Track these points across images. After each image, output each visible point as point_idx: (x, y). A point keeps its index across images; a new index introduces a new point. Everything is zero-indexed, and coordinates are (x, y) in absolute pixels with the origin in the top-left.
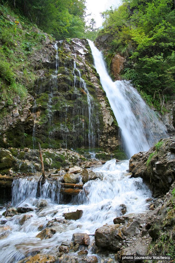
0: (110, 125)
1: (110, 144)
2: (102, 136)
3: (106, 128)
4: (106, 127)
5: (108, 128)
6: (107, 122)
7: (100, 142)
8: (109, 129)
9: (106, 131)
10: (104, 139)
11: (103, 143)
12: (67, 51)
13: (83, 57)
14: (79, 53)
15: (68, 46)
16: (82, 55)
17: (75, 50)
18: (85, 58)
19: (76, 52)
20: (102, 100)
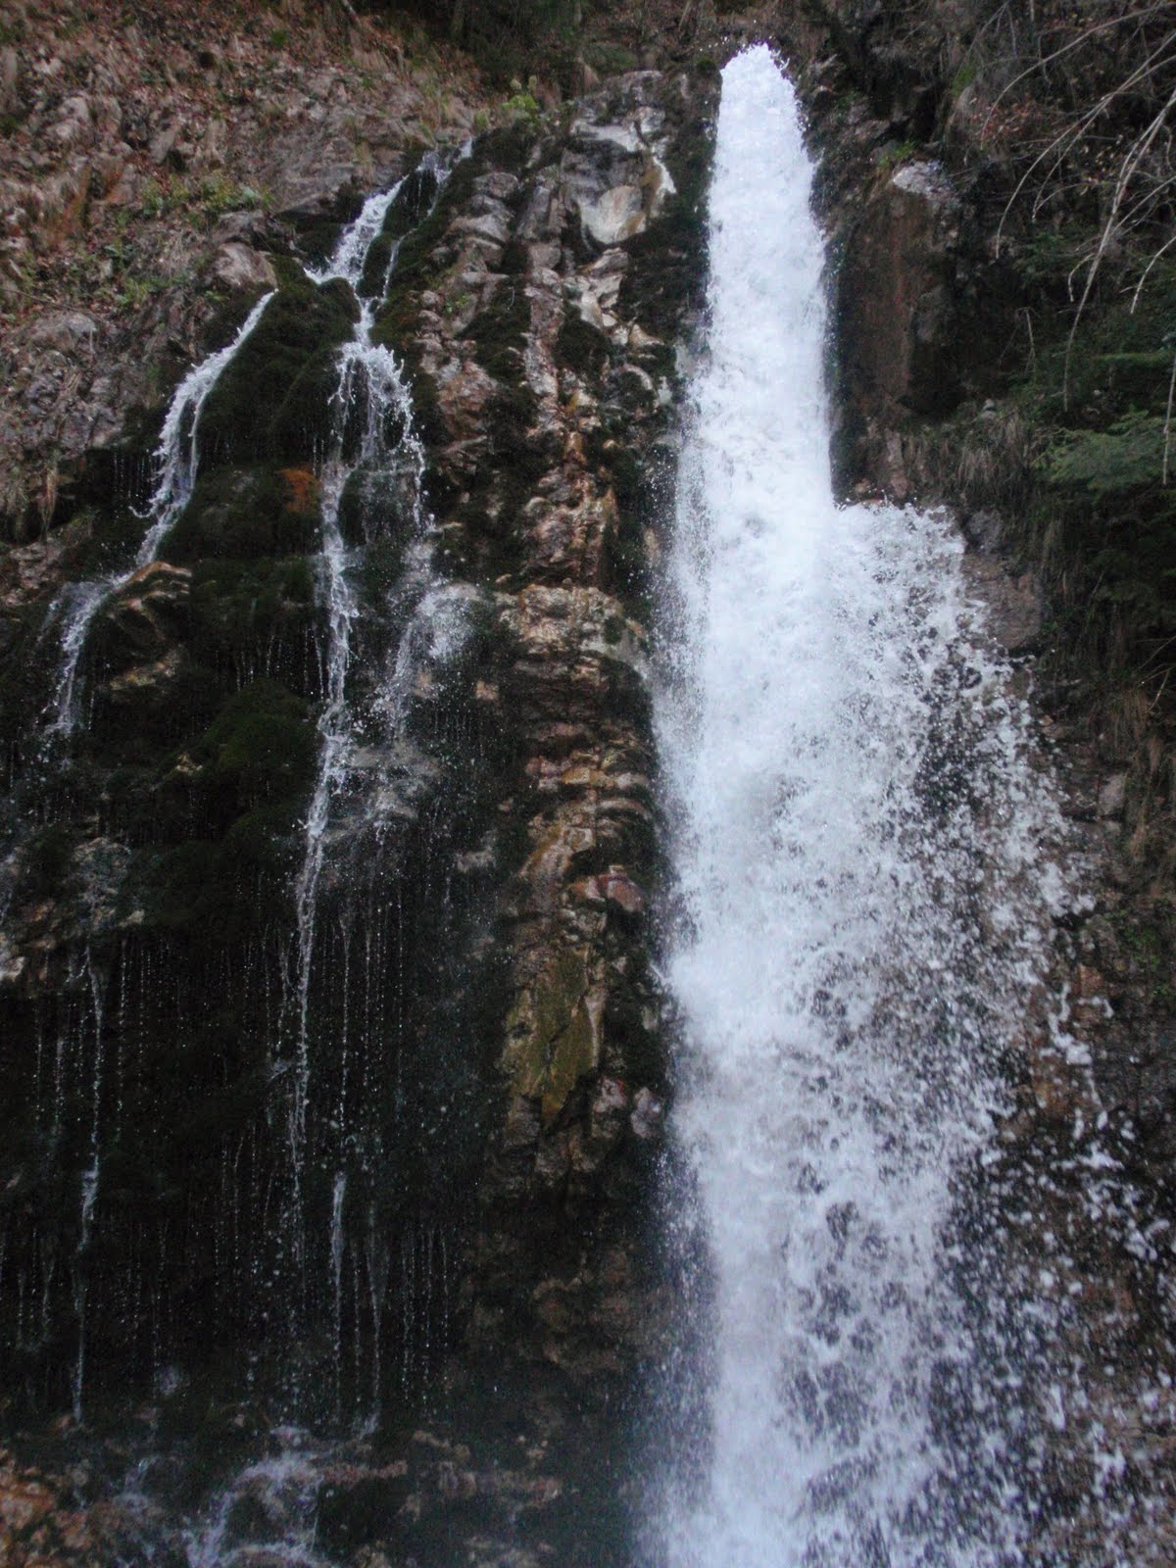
3: (512, 1151)
4: (508, 1142)
5: (535, 1147)
12: (443, 250)
13: (603, 273)
14: (579, 237)
15: (497, 192)
16: (599, 248)
17: (546, 217)
18: (616, 286)
19: (559, 231)
20: (560, 784)
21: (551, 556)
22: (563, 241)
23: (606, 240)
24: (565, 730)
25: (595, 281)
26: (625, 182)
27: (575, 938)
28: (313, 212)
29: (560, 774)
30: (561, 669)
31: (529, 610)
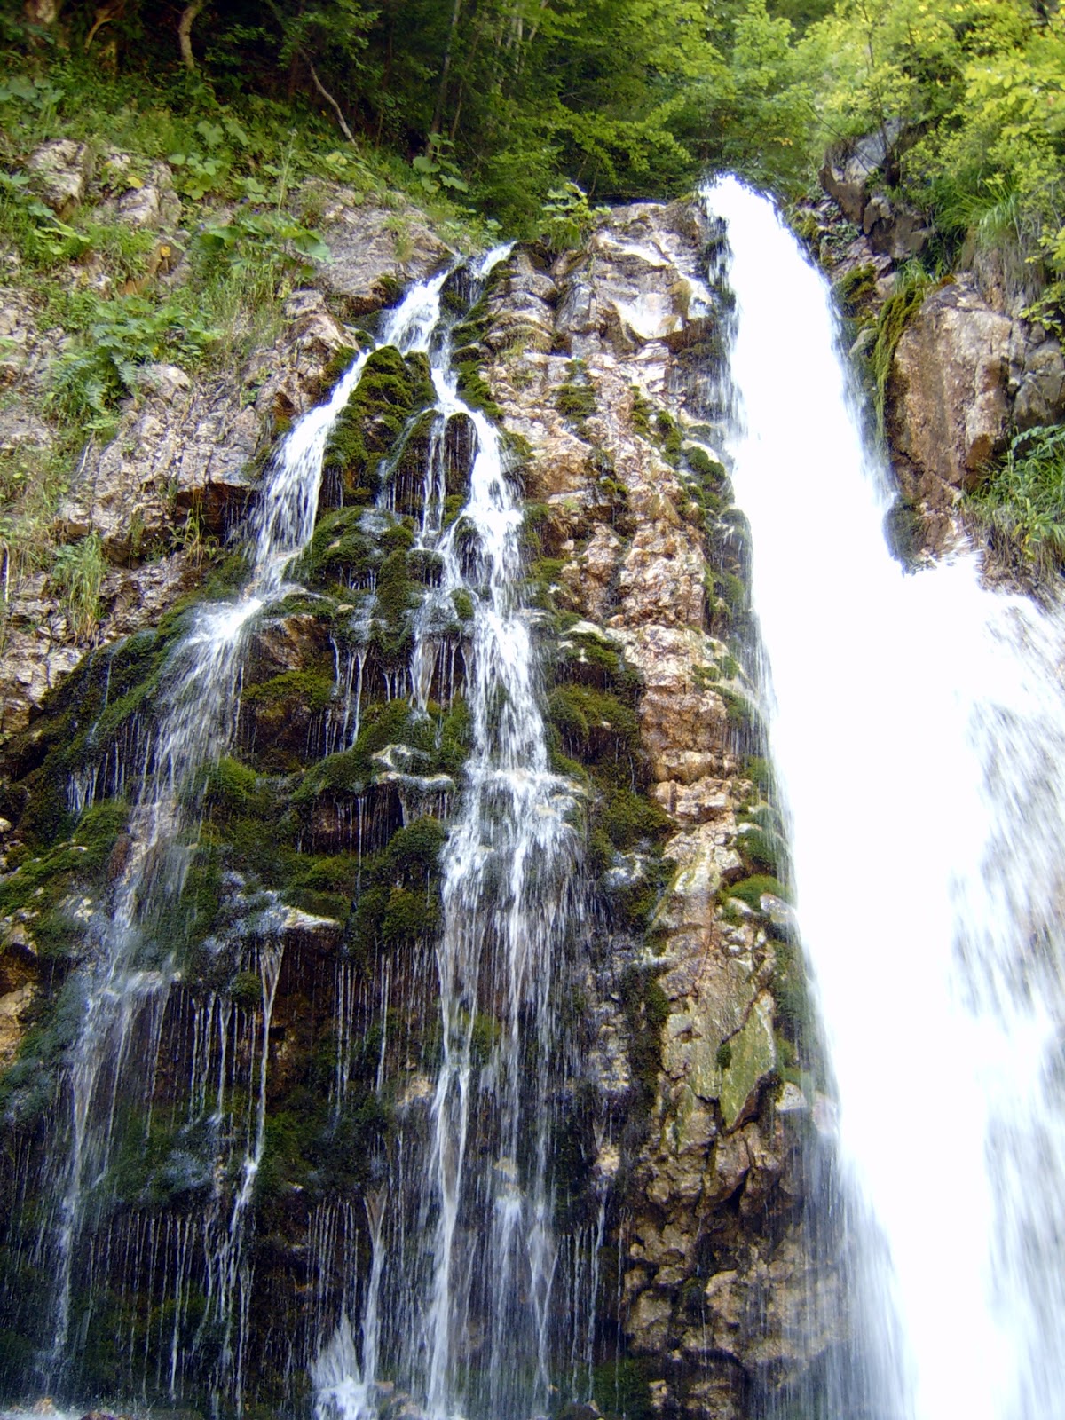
0: (734, 1107)
1: (733, 1328)
2: (650, 1234)
3: (690, 1151)
4: (686, 1142)
5: (712, 1145)
6: (706, 1080)
7: (637, 1293)
8: (720, 1160)
9: (689, 1183)
10: (664, 1271)
11: (664, 1309)
12: (499, 334)
13: (649, 362)
14: (619, 332)
15: (535, 290)
16: (640, 342)
17: (587, 314)
18: (661, 374)
19: (598, 326)
20: (700, 807)
21: (659, 600)
22: (602, 336)
23: (646, 336)
24: (695, 758)
25: (642, 369)
26: (653, 290)
27: (735, 948)
28: (367, 297)
29: (697, 797)
30: (688, 700)
31: (651, 646)
